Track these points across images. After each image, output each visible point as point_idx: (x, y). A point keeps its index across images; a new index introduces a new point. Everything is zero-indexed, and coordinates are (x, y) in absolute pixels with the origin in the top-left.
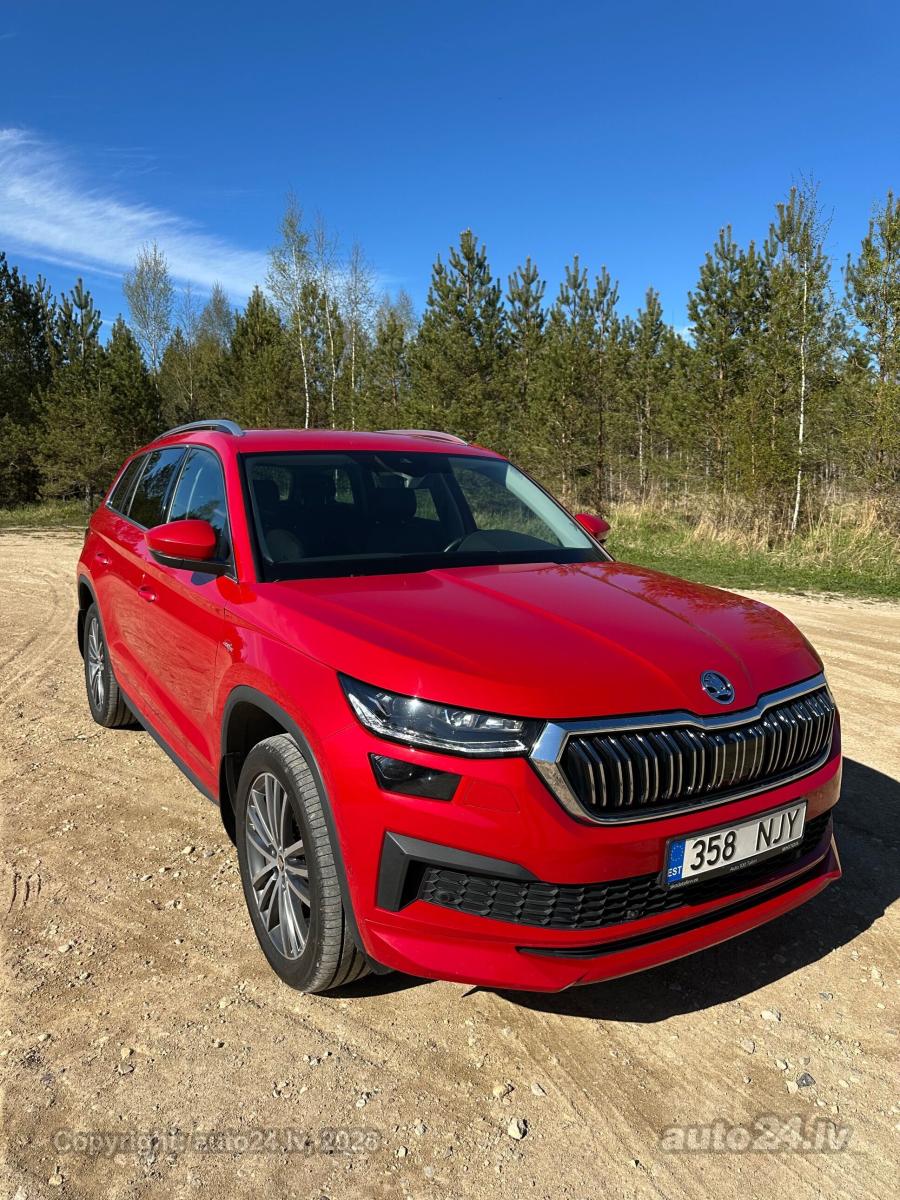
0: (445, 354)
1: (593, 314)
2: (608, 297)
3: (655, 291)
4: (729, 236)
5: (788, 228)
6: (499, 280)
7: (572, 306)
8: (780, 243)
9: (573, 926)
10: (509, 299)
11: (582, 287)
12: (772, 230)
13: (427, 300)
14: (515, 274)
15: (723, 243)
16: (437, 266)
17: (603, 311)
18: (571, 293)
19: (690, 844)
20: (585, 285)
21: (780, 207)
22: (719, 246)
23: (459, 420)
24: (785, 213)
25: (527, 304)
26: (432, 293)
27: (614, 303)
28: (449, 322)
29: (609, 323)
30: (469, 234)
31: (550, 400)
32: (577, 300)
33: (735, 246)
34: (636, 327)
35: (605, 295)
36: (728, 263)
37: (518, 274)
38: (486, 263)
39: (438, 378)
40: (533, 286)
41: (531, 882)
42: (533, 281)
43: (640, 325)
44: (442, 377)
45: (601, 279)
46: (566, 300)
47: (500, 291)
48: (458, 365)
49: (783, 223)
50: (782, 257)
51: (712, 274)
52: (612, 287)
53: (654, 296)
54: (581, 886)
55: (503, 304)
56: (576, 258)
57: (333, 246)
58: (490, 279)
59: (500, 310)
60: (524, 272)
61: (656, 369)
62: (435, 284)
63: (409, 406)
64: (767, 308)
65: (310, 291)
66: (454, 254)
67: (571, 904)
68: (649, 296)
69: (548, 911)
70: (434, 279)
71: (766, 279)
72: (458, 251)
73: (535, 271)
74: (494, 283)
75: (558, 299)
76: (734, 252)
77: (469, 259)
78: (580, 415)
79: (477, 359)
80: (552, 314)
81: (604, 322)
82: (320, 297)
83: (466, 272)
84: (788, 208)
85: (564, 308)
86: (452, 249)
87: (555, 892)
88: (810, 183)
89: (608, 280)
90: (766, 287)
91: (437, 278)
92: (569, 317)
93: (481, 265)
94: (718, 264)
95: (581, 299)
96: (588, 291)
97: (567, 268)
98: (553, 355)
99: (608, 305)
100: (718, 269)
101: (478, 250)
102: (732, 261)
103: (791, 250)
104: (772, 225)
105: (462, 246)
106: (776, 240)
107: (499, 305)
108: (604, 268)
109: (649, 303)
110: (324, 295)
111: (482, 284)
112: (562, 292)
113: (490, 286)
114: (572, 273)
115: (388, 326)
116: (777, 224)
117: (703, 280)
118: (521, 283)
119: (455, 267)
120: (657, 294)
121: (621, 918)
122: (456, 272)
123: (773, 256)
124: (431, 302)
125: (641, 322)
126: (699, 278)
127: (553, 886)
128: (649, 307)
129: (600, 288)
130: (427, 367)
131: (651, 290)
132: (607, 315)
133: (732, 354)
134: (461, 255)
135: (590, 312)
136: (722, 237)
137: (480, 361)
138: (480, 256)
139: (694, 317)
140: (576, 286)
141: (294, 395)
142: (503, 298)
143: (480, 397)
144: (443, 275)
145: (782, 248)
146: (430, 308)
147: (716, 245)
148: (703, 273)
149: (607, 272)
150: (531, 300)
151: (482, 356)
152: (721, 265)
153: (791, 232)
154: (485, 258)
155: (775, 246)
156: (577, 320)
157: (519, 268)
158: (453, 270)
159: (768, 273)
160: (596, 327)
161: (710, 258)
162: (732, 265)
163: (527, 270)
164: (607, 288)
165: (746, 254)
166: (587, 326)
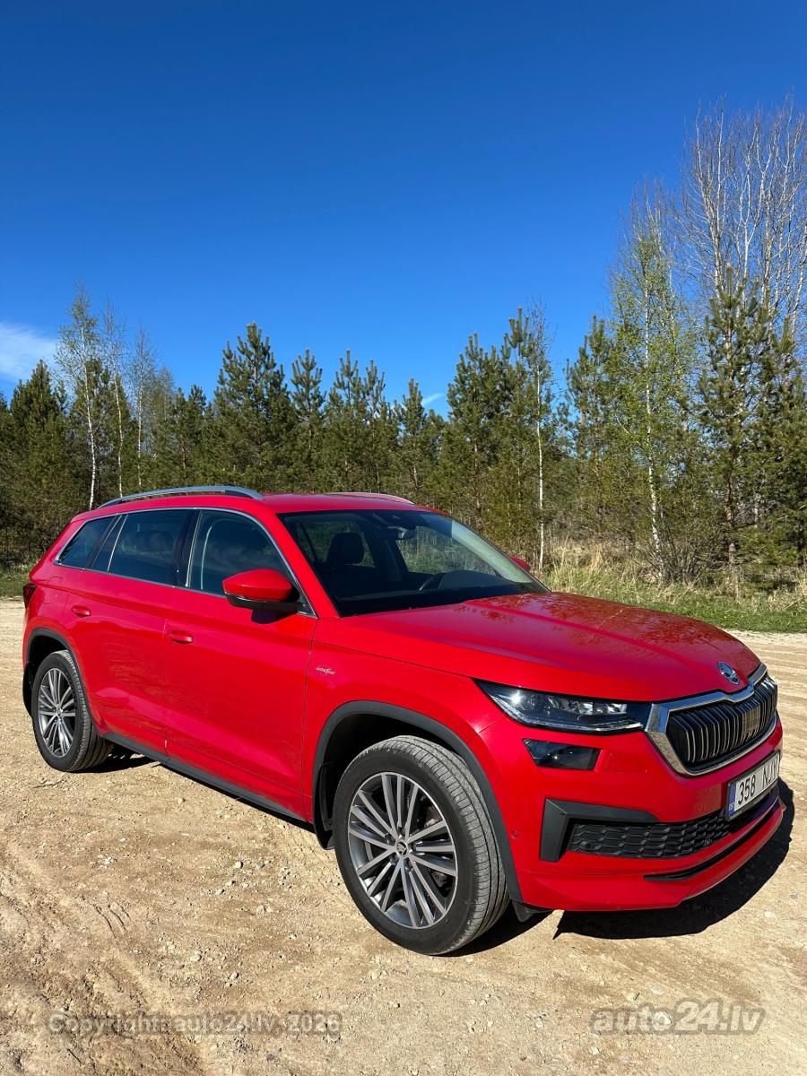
0: (238, 425)
1: (364, 397)
2: (377, 384)
3: (415, 382)
4: (476, 342)
5: (518, 338)
6: (282, 366)
7: (347, 390)
8: (512, 349)
9: (676, 855)
10: (293, 382)
11: (354, 376)
12: (506, 337)
13: (218, 379)
14: (297, 362)
15: (472, 346)
16: (227, 352)
17: (373, 396)
18: (346, 380)
19: (738, 784)
20: (357, 374)
21: (512, 322)
22: (469, 349)
23: (254, 482)
24: (516, 326)
25: (308, 388)
26: (222, 373)
27: (381, 389)
28: (240, 399)
29: (378, 406)
30: (254, 327)
31: (336, 466)
32: (351, 385)
33: (481, 350)
34: (403, 409)
35: (374, 382)
36: (478, 363)
37: (299, 363)
38: (270, 352)
39: (233, 446)
40: (313, 373)
41: (652, 824)
42: (312, 368)
43: (406, 409)
44: (236, 445)
45: (370, 370)
46: (341, 385)
47: (283, 375)
48: (249, 435)
49: (515, 333)
50: (514, 359)
51: (466, 371)
52: (379, 376)
53: (415, 386)
54: (683, 823)
55: (286, 385)
56: (348, 352)
57: (121, 329)
58: (275, 365)
59: (284, 390)
60: (305, 361)
61: (423, 443)
62: (226, 366)
63: (206, 470)
64: (507, 398)
65: (94, 366)
66: (241, 343)
67: (676, 838)
68: (411, 384)
69: (662, 846)
70: (225, 362)
71: (504, 375)
72: (245, 339)
73: (313, 360)
74: (277, 368)
75: (335, 384)
76: (481, 354)
77: (255, 347)
78: (361, 478)
79: (268, 431)
80: (330, 395)
81: (374, 405)
82: (103, 372)
83: (252, 358)
84: (518, 322)
85: (340, 392)
86: (239, 338)
87: (667, 830)
88: (538, 304)
89: (376, 371)
90: (505, 381)
91: (228, 361)
92: (344, 399)
93: (265, 353)
94: (469, 363)
95: (354, 385)
96: (360, 379)
97: (341, 359)
98: (337, 429)
99: (377, 391)
100: (469, 367)
101: (263, 340)
102: (481, 361)
103: (522, 353)
104: (507, 335)
105: (249, 336)
106: (509, 345)
107: (282, 386)
108: (372, 361)
109: (411, 391)
110: (106, 371)
111: (267, 368)
112: (338, 379)
113: (275, 370)
114: (346, 363)
115: (177, 399)
116: (510, 333)
117: (460, 375)
118: (302, 370)
119: (243, 353)
120: (417, 384)
121: (702, 846)
122: (244, 357)
123: (508, 358)
124: (222, 382)
125: (406, 405)
126: (456, 374)
127: (667, 825)
128: (411, 394)
129: (370, 377)
130: (222, 435)
131: (412, 380)
132: (376, 399)
133: (484, 433)
134: (249, 344)
135: (362, 395)
136: (471, 342)
137: (271, 432)
138: (264, 345)
139: (453, 404)
140: (350, 374)
141: (79, 458)
142: (285, 381)
143: (271, 462)
144: (233, 359)
145: (515, 352)
146: (221, 386)
147: (467, 348)
148: (458, 369)
149: (374, 365)
150: (311, 384)
151: (272, 427)
152: (472, 364)
153: (520, 341)
154: (269, 347)
155: (508, 350)
156: (352, 401)
157: (300, 357)
158: (242, 355)
159: (505, 371)
160: (368, 408)
161: (462, 358)
162: (480, 364)
163: (307, 359)
164: (375, 377)
165: (489, 357)
166: (361, 408)
